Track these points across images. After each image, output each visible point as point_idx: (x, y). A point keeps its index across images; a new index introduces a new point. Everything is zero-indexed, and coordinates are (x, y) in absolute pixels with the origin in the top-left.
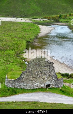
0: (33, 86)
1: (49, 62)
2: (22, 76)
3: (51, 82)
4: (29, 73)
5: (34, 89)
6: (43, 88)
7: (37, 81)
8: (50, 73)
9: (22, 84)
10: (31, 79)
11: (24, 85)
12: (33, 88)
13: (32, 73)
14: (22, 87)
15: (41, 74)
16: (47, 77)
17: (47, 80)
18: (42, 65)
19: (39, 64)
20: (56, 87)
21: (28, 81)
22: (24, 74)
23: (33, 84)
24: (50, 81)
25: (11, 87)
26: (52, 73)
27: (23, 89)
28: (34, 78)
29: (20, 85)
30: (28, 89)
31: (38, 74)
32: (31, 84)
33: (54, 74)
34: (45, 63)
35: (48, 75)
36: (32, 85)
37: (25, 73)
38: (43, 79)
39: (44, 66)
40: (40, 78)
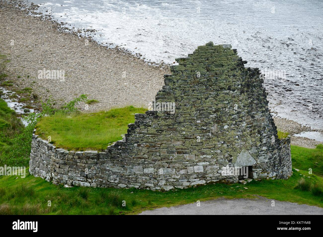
0: (187, 176)
1: (249, 69)
2: (136, 135)
3: (257, 156)
4: (170, 121)
5: (190, 189)
6: (228, 183)
7: (204, 154)
8: (253, 117)
9: (137, 170)
10: (178, 144)
11: (146, 171)
12: (186, 184)
13: (182, 119)
14: (136, 181)
15: (218, 121)
16: (243, 136)
17: (241, 148)
18: (222, 85)
19: (209, 80)
20: (275, 174)
21: (164, 152)
22: (142, 127)
23: (185, 167)
24: (254, 150)
25: (82, 183)
26: (258, 116)
27: (143, 190)
28: (187, 141)
29: (127, 173)
30: (163, 190)
31: (206, 124)
32: (177, 165)
33: (266, 122)
34: (231, 73)
35: (244, 124)
36: (183, 172)
37: (147, 120)
38: (225, 145)
39: (229, 89)
40: (215, 138)
